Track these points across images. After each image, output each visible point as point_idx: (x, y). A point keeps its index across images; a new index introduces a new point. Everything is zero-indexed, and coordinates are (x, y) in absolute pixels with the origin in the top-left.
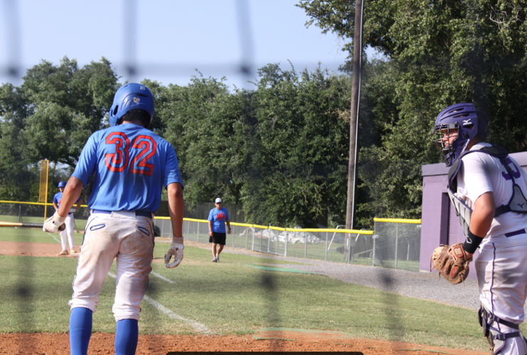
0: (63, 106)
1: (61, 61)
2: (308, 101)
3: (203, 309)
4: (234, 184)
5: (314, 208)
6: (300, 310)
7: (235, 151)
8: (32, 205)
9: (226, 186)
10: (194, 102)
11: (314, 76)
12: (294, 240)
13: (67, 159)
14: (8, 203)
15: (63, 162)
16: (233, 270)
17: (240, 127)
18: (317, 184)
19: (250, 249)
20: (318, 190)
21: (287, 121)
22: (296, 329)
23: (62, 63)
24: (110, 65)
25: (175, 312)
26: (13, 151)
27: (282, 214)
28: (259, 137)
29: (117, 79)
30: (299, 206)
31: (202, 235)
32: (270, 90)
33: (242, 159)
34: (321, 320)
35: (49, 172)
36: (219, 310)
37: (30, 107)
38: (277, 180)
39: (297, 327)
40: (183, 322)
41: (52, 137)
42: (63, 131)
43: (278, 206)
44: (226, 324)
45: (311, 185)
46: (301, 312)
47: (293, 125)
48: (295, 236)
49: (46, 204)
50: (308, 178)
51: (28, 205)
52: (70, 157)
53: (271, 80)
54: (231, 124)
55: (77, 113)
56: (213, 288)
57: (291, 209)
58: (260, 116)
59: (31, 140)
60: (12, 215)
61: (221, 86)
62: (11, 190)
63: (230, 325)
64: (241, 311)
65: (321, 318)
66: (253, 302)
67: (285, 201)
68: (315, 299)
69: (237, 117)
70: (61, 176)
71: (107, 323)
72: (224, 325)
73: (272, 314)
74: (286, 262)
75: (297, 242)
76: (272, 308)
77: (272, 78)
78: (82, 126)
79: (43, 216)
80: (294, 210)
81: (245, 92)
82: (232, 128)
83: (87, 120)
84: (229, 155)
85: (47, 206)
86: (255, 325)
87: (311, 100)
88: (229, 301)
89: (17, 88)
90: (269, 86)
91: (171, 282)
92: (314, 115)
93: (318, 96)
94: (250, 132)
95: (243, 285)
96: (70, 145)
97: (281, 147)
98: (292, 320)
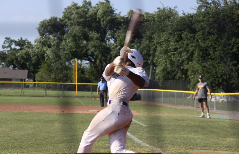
0: (85, 28)
1: (82, 2)
2: (227, 18)
3: (161, 141)
4: (183, 69)
5: (233, 80)
6: (220, 140)
7: (184, 50)
8: (69, 84)
9: (178, 70)
10: (158, 22)
11: (231, 2)
12: (221, 100)
13: (88, 58)
14: (56, 84)
15: (86, 60)
16: (182, 118)
17: (186, 35)
18: (234, 66)
19: (193, 106)
20: (235, 70)
21: (214, 30)
22: (215, 151)
23: (83, 3)
24: (110, 3)
25: (144, 142)
26: (57, 54)
27: (213, 85)
28: (197, 40)
29: (114, 11)
30: (223, 80)
31: (165, 99)
32: (203, 12)
33: (188, 55)
34: (232, 146)
35: (78, 66)
36: (170, 141)
37: (67, 29)
38: (210, 65)
39: (217, 150)
40: (148, 147)
41: (79, 46)
42: (85, 42)
43: (211, 80)
44: (174, 149)
45: (231, 67)
46: (220, 142)
47: (218, 32)
48: (221, 98)
49: (77, 84)
50: (228, 64)
51: (67, 84)
52: (89, 57)
53: (205, 6)
54: (181, 35)
55: (92, 32)
56: (169, 128)
57: (218, 81)
58: (198, 28)
59: (66, 48)
60: (59, 90)
61: (174, 12)
62: (58, 77)
63: (175, 149)
64: (184, 141)
65: (232, 145)
66: (191, 136)
67: (215, 77)
68: (230, 134)
69: (184, 30)
70: (85, 68)
71: (104, 148)
72: (172, 149)
73: (202, 142)
74: (215, 113)
75: (222, 101)
76: (203, 139)
77: (205, 5)
78: (95, 39)
79: (75, 91)
80: (220, 81)
81: (189, 14)
82: (181, 37)
83: (98, 35)
84: (180, 53)
85: (78, 85)
86: (191, 149)
87: (228, 17)
88: (177, 136)
89: (60, 19)
90: (203, 10)
91: (144, 125)
92: (231, 25)
93: (233, 14)
94: (192, 38)
95: (187, 126)
96: (89, 50)
97: (212, 45)
98: (214, 146)
